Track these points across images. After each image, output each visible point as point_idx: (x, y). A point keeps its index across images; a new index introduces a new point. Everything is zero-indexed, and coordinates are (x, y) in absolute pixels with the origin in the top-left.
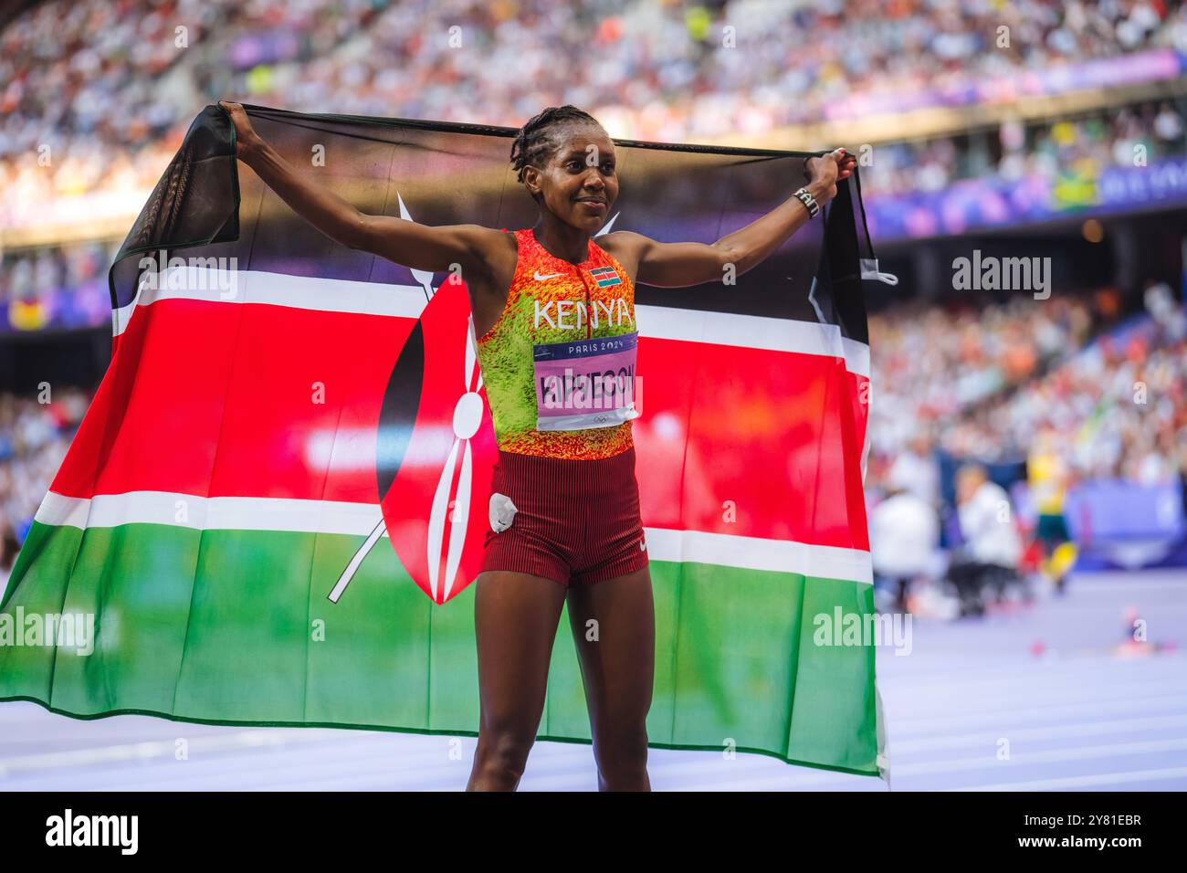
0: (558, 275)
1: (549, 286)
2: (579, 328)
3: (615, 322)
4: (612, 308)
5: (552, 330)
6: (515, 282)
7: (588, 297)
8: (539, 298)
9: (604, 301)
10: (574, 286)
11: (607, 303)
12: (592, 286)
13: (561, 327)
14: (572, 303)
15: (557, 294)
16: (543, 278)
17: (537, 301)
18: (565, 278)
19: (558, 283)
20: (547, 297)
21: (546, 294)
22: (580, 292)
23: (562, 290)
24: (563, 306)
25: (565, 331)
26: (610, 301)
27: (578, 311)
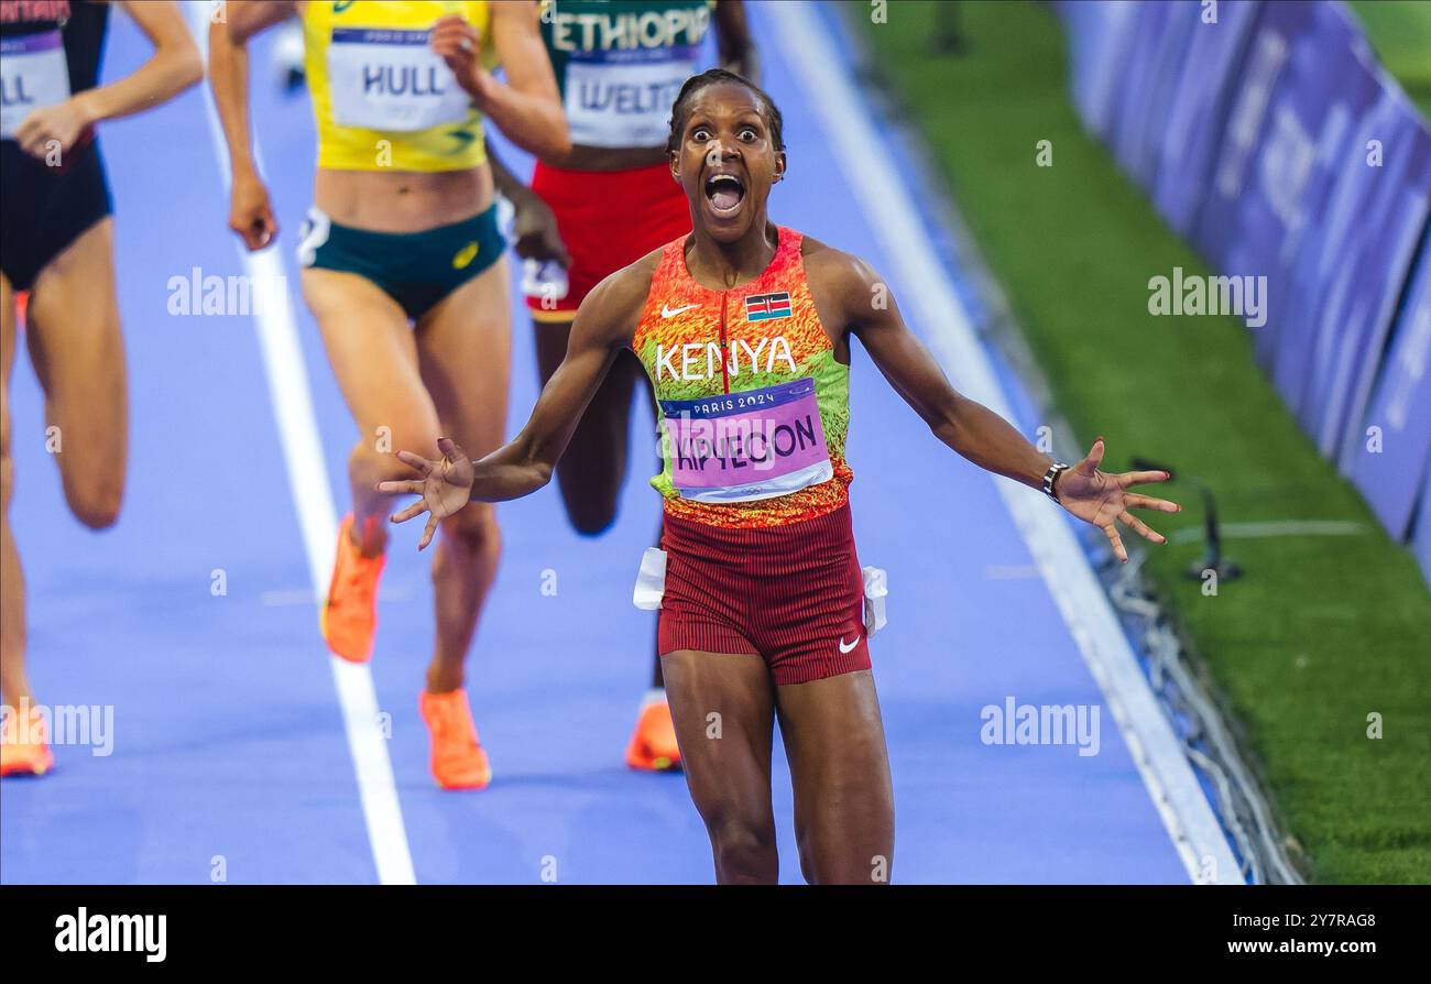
0: (689, 307)
1: (676, 325)
2: (711, 375)
3: (762, 367)
4: (760, 349)
5: (675, 383)
6: (641, 323)
7: (723, 336)
8: (664, 342)
9: (748, 341)
10: (707, 322)
11: (754, 342)
12: (735, 321)
13: (687, 377)
14: (699, 346)
15: (684, 336)
16: (671, 314)
17: (661, 347)
18: (697, 312)
19: (687, 320)
20: (672, 340)
21: (672, 336)
22: (712, 330)
23: (690, 329)
24: (689, 350)
25: (692, 382)
26: (759, 341)
27: (710, 355)
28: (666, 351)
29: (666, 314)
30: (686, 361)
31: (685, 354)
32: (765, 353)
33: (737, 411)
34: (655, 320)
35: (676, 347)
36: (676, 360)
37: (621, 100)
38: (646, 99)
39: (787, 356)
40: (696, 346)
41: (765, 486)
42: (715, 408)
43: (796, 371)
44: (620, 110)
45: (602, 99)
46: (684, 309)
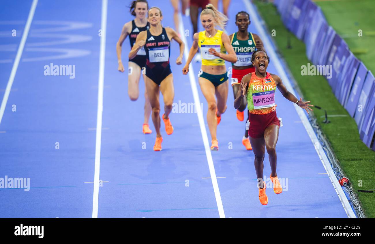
28: (254, 86)
29: (254, 81)
30: (258, 88)
31: (258, 87)
32: (269, 87)
33: (265, 94)
34: (253, 82)
35: (256, 86)
36: (256, 87)
37: (241, 60)
38: (244, 60)
39: (272, 87)
40: (259, 86)
41: (268, 105)
42: (262, 94)
43: (273, 89)
44: (241, 61)
45: (238, 60)
46: (257, 81)
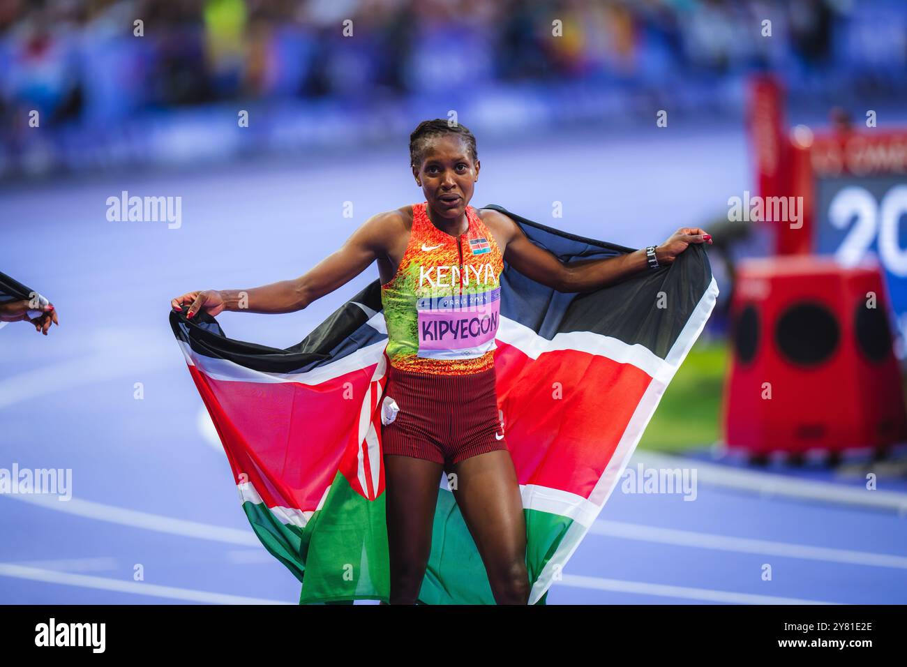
0: (440, 246)
1: (432, 255)
2: (453, 285)
3: (482, 281)
4: (480, 271)
5: (432, 288)
6: (407, 253)
7: (461, 262)
8: (424, 265)
9: (474, 266)
10: (451, 254)
11: (477, 266)
12: (467, 253)
13: (439, 286)
14: (447, 268)
15: (437, 261)
16: (428, 249)
17: (422, 268)
18: (445, 248)
20: (430, 263)
21: (430, 261)
22: (454, 259)
23: (441, 258)
24: (441, 270)
25: (443, 287)
26: (480, 266)
27: (454, 273)
